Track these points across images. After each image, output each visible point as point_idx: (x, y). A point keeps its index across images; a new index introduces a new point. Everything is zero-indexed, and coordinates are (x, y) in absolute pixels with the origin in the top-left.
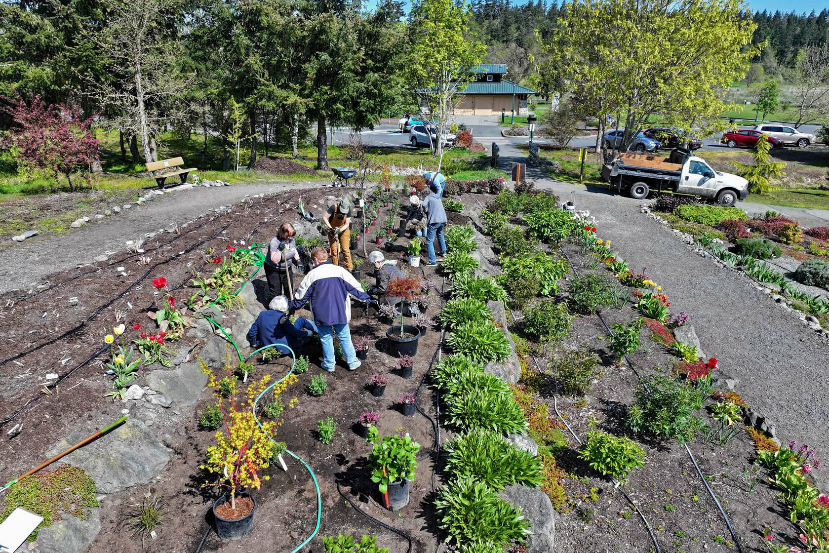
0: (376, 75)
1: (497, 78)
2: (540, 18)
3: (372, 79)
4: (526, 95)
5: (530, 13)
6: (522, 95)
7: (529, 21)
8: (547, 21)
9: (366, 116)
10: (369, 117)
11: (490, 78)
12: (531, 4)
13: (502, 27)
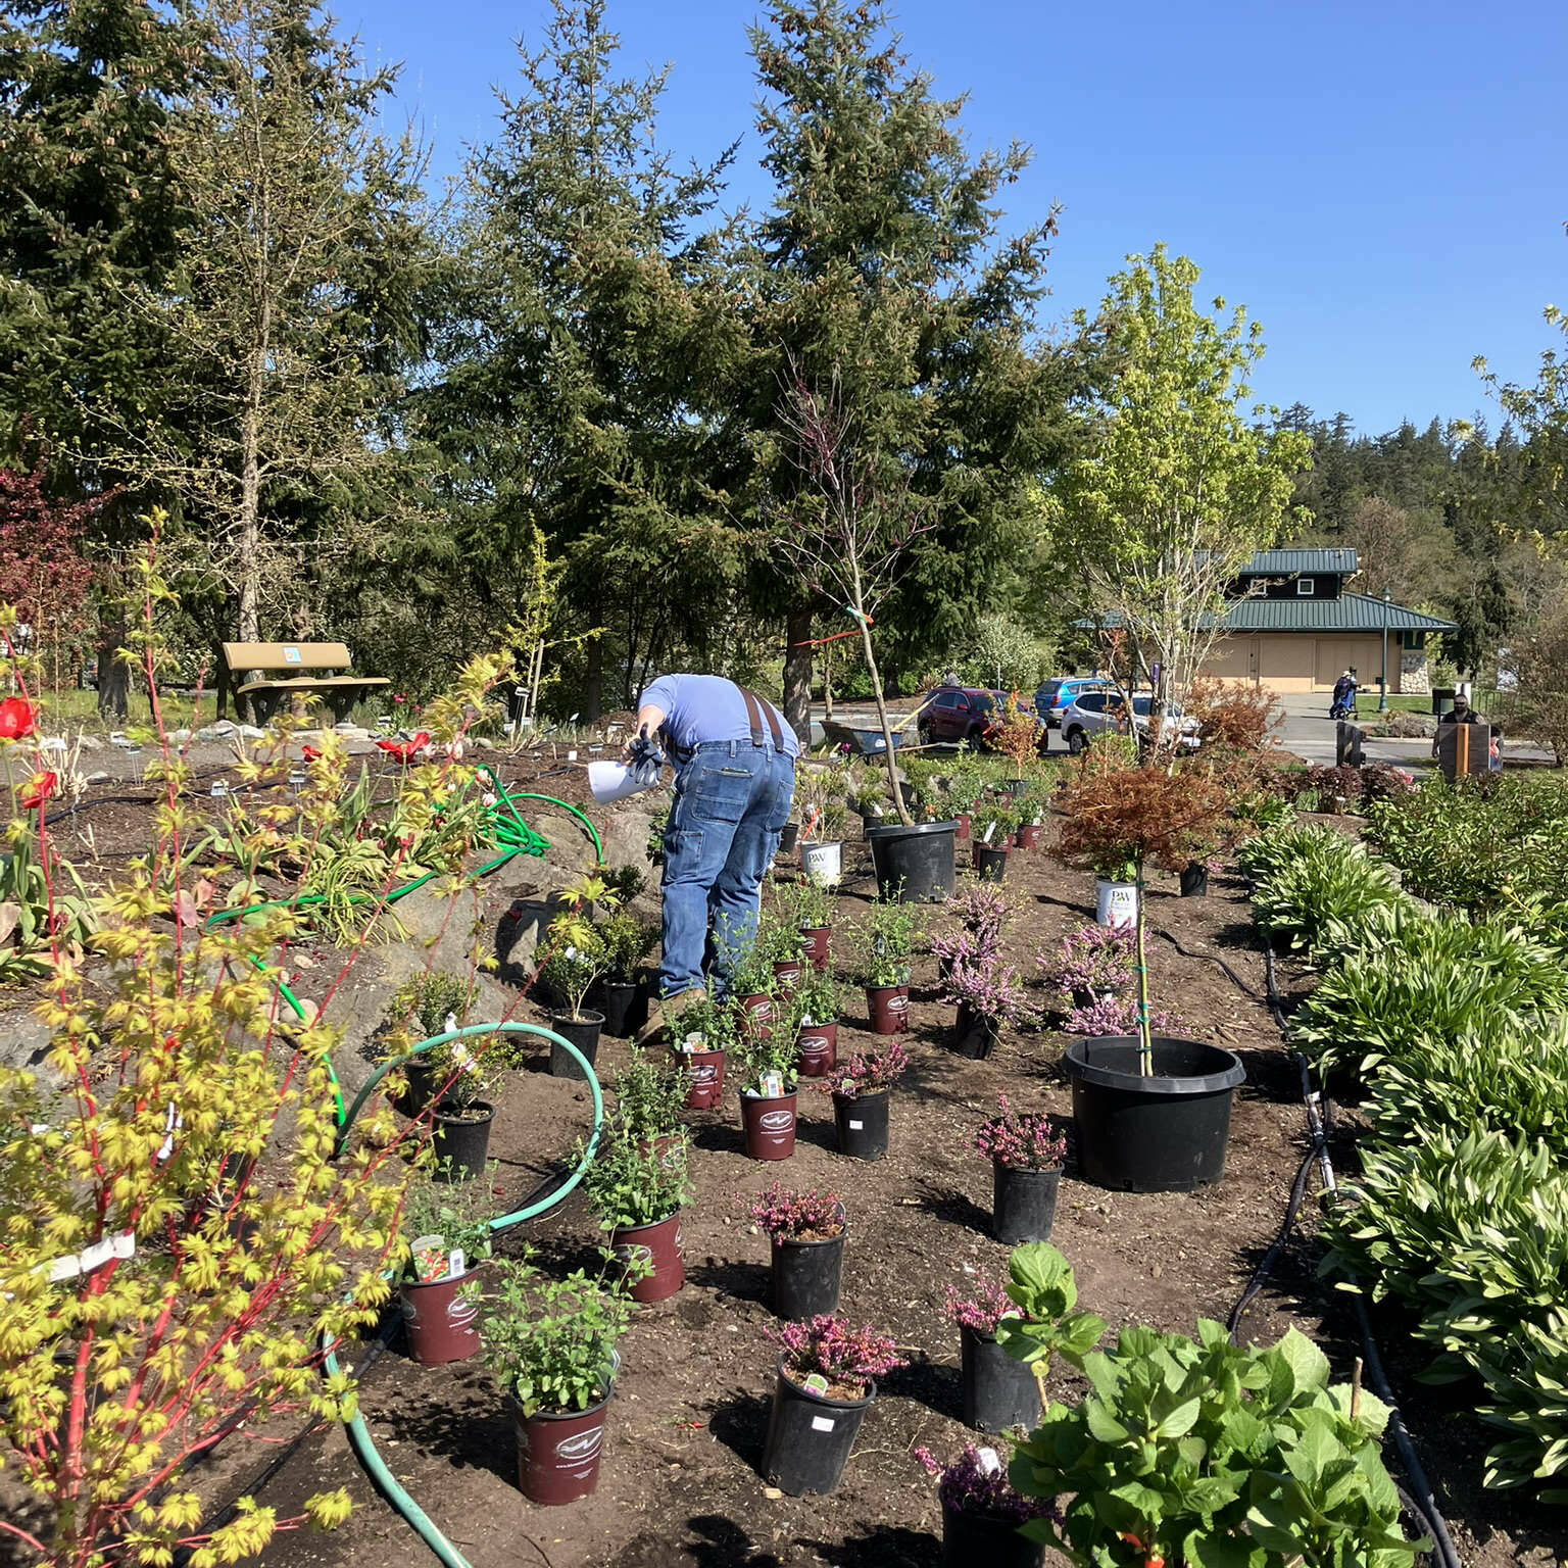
0: (976, 473)
1: (1328, 585)
2: (1437, 468)
3: (962, 486)
4: (1421, 633)
5: (1407, 454)
6: (1409, 632)
7: (1402, 475)
8: (1460, 474)
9: (938, 602)
10: (945, 606)
11: (1306, 587)
12: (1407, 432)
13: (1324, 494)
